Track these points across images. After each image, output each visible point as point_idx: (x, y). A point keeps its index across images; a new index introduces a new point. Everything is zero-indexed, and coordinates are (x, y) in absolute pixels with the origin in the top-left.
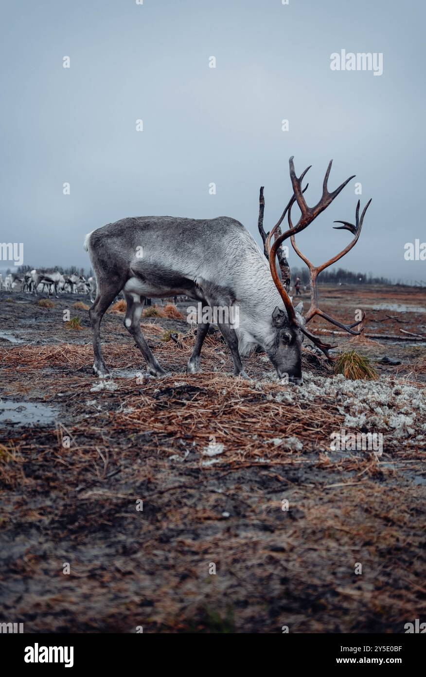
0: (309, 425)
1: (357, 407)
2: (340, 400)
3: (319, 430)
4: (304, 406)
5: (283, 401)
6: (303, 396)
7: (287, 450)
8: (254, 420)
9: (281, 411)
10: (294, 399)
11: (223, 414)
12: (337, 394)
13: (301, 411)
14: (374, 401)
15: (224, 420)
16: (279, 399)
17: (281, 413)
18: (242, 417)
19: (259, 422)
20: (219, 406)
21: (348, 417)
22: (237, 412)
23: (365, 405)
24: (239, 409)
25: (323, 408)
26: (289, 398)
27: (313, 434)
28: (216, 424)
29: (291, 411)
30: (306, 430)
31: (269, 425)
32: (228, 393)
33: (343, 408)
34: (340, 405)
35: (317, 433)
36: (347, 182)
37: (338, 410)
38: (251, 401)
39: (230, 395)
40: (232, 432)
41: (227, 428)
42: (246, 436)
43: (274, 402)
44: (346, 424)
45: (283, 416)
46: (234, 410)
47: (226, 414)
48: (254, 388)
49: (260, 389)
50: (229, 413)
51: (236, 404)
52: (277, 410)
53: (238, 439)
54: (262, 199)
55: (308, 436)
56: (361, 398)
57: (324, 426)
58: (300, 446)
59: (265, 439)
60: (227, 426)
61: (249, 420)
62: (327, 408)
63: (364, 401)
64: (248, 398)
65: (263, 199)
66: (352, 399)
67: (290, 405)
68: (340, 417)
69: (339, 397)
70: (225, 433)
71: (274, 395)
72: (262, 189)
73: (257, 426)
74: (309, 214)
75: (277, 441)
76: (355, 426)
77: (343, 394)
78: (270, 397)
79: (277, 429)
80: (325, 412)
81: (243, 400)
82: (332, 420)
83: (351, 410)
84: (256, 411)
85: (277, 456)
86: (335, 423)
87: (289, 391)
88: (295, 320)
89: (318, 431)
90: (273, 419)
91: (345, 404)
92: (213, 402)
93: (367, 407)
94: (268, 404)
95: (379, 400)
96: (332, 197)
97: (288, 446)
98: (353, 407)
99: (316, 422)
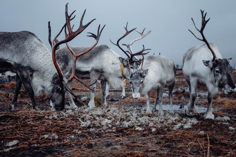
0: (64, 128)
1: (87, 118)
2: (80, 116)
3: (68, 129)
4: (62, 120)
5: (52, 118)
6: (63, 115)
7: (50, 139)
8: (36, 128)
9: (50, 123)
11: (21, 127)
12: (79, 113)
13: (60, 122)
14: (96, 115)
15: (21, 129)
16: (51, 117)
17: (50, 124)
18: (31, 127)
19: (39, 129)
20: (20, 124)
21: (82, 122)
22: (29, 125)
23: (91, 116)
24: (30, 124)
25: (71, 120)
26: (56, 116)
27: (65, 131)
28: (16, 132)
29: (56, 122)
30: (61, 130)
31: (44, 129)
32: (26, 117)
33: (81, 119)
34: (80, 118)
35: (67, 131)
36: (92, 21)
37: (78, 120)
39: (26, 118)
40: (24, 135)
41: (22, 133)
42: (31, 135)
43: (48, 119)
44: (81, 125)
45: (52, 125)
46: (27, 124)
47: (23, 127)
48: (40, 114)
49: (42, 114)
50: (25, 126)
51: (29, 121)
52: (49, 122)
53: (27, 137)
54: (49, 27)
55: (63, 133)
56: (90, 114)
57: (71, 128)
58: (57, 137)
59: (41, 136)
60: (22, 132)
61: (34, 128)
62: (73, 120)
64: (36, 119)
66: (85, 114)
67: (56, 119)
68: (79, 123)
69: (80, 114)
70: (21, 135)
71: (48, 116)
72: (49, 23)
73: (38, 130)
74: (72, 35)
75: (46, 136)
76: (85, 126)
77: (81, 113)
78: (47, 117)
79: (48, 131)
80: (72, 121)
81: (32, 119)
82: (75, 124)
83: (85, 119)
84: (38, 124)
85: (45, 143)
86: (76, 126)
87: (56, 113)
88: (63, 82)
89: (67, 130)
90: (47, 127)
91: (82, 117)
92: (17, 122)
93: (92, 117)
94: (45, 120)
95: (98, 114)
96: (84, 28)
98: (86, 118)
99: (67, 126)
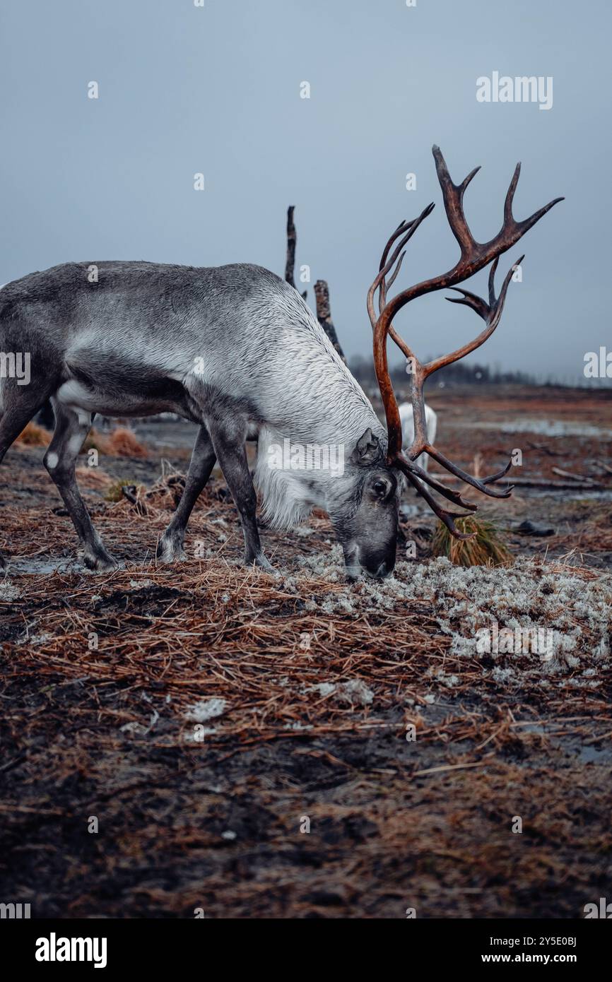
0: (385, 655)
1: (473, 619)
2: (441, 608)
3: (403, 664)
4: (374, 620)
5: (336, 612)
6: (374, 600)
7: (344, 706)
8: (281, 649)
9: (332, 630)
10: (356, 606)
11: (223, 640)
12: (437, 596)
13: (370, 629)
14: (504, 607)
15: (225, 651)
16: (328, 607)
17: (332, 634)
18: (259, 644)
19: (291, 653)
20: (215, 625)
21: (457, 638)
22: (250, 636)
23: (488, 614)
24: (253, 629)
25: (410, 623)
26: (348, 605)
27: (392, 672)
28: (210, 660)
29: (352, 631)
30: (379, 665)
31: (310, 657)
32: (233, 599)
33: (447, 622)
34: (442, 617)
35: (400, 670)
37: (438, 626)
38: (276, 612)
39: (236, 603)
40: (240, 674)
41: (231, 666)
42: (267, 680)
43: (319, 613)
44: (454, 651)
45: (337, 640)
46: (244, 631)
47: (228, 640)
48: (282, 588)
49: (293, 589)
50: (235, 638)
51: (248, 619)
52: (326, 629)
53: (252, 686)
54: (291, 229)
55: (384, 676)
56: (481, 602)
57: (413, 657)
58: (368, 696)
59: (303, 684)
60: (230, 662)
61: (273, 649)
62: (417, 623)
63: (486, 607)
64: (270, 608)
65: (294, 229)
66: (463, 604)
67: (349, 618)
68: (443, 639)
69: (441, 601)
70: (228, 676)
71: (319, 601)
72: (291, 211)
73: (288, 660)
75: (326, 689)
76: (469, 655)
77: (446, 595)
78: (312, 605)
79: (324, 665)
80: (415, 630)
81: (260, 611)
82: (427, 645)
83: (463, 624)
84: (286, 632)
85: (326, 717)
86: (432, 651)
87: (347, 591)
89: (402, 667)
90: (318, 646)
91: (451, 613)
92: (203, 617)
93: (492, 618)
94: (308, 619)
95: (513, 604)
96: (523, 230)
97: (346, 697)
98: (467, 619)
99: (398, 649)
